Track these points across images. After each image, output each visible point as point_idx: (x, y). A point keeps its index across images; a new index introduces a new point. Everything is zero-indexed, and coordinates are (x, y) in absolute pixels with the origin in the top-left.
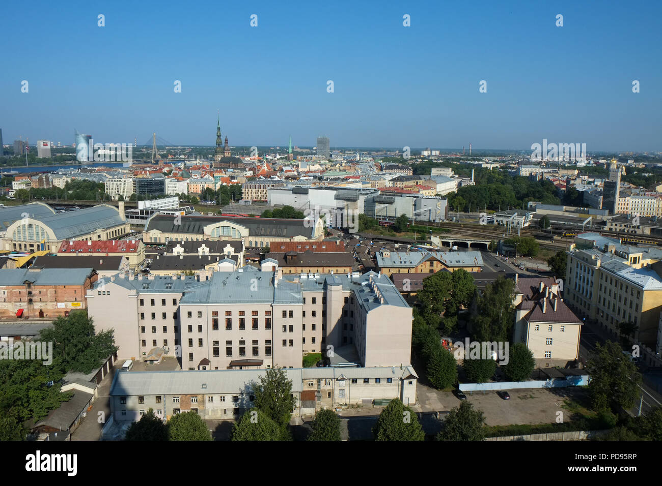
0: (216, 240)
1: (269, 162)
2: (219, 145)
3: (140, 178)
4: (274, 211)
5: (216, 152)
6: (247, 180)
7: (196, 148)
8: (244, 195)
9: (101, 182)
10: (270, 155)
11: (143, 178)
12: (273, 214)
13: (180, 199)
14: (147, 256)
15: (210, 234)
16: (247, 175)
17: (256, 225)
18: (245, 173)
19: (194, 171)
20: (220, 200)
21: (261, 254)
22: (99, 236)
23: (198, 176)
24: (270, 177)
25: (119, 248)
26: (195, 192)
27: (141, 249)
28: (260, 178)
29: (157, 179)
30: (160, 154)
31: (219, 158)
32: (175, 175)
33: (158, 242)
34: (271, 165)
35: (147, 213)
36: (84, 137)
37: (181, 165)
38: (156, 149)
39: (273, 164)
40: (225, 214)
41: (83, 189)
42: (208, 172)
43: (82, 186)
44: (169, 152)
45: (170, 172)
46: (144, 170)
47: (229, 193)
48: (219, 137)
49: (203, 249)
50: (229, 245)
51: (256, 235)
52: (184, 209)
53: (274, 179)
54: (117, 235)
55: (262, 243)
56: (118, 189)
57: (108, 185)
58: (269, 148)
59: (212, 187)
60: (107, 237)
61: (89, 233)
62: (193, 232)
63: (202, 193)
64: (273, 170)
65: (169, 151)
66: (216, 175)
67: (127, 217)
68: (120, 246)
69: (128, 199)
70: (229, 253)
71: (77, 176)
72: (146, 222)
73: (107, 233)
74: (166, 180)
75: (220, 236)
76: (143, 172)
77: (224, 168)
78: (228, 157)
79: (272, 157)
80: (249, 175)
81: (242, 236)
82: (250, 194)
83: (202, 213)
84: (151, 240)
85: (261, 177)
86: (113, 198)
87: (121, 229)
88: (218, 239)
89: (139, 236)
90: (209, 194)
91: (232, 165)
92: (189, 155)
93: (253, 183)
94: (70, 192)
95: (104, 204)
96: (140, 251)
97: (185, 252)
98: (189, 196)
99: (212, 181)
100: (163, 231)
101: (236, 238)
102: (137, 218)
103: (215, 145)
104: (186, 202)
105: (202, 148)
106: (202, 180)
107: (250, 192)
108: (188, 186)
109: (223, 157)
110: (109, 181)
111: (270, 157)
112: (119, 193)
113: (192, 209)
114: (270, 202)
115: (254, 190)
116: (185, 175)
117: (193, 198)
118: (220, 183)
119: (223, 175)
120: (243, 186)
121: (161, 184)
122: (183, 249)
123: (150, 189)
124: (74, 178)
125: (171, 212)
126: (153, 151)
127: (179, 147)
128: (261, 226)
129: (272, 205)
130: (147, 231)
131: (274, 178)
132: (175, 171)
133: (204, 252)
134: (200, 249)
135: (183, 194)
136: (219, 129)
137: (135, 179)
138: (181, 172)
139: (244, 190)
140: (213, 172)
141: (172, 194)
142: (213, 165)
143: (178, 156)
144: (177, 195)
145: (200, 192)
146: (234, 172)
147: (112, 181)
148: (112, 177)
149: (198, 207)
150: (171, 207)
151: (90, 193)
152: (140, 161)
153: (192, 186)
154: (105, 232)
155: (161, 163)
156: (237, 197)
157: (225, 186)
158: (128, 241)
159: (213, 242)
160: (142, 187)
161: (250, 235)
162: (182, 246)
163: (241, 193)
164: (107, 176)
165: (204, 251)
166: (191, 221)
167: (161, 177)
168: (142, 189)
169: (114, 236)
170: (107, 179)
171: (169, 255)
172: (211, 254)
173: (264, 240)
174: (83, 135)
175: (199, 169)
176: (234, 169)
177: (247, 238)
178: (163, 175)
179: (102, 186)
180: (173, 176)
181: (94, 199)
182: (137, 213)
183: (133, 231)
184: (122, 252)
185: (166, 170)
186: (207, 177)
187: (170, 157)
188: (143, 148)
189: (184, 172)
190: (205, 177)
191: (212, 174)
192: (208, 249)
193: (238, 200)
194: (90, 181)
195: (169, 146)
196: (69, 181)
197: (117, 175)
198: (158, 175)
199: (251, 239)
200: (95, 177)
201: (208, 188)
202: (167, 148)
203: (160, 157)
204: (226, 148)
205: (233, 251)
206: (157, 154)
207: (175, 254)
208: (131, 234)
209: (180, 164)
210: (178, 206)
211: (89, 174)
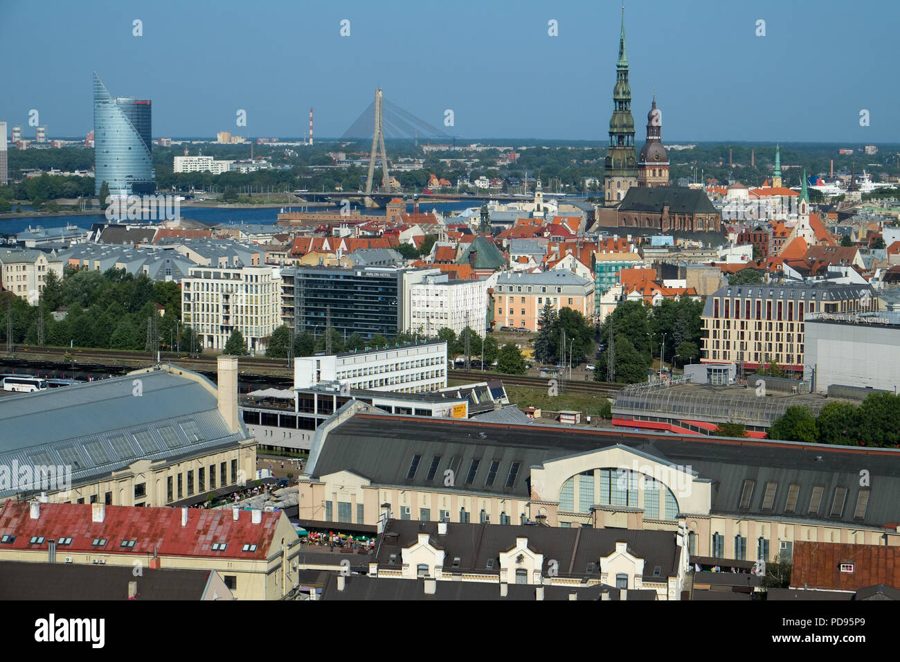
0: (578, 522)
1: (826, 209)
2: (621, 137)
3: (308, 267)
4: (823, 415)
5: (608, 167)
6: (726, 283)
7: (539, 152)
8: (709, 343)
9: (168, 279)
10: (829, 180)
11: (321, 266)
12: (819, 424)
13: (452, 352)
14: (306, 577)
15: (554, 497)
16: (729, 261)
17: (744, 470)
18: (721, 252)
19: (516, 243)
20: (611, 363)
21: (757, 589)
22: (140, 490)
23: (532, 264)
24: (823, 271)
25: (202, 538)
26: (517, 325)
27: (285, 548)
28: (781, 274)
29: (372, 271)
30: (397, 175)
31: (619, 189)
32: (445, 258)
33: (354, 521)
34: (830, 221)
35: (326, 405)
36: (125, 109)
37: (471, 217)
38: (384, 154)
39: (843, 216)
40: (624, 421)
41: (104, 306)
42: (572, 245)
43: (98, 295)
44: (434, 166)
45: (427, 243)
46: (328, 233)
47: (651, 334)
48: (622, 104)
49: (520, 558)
50: (621, 547)
51: (743, 512)
52: (466, 394)
53: (839, 281)
54: (207, 487)
55: (764, 545)
56: (227, 307)
57: (192, 291)
58: (832, 150)
59: (583, 306)
60: (170, 494)
61: (104, 476)
62: (489, 488)
63: (543, 331)
64: (837, 243)
65: (433, 159)
66: (603, 258)
67: (250, 418)
68: (205, 532)
69: (261, 349)
70: (622, 578)
71: (87, 256)
72: (315, 441)
73: (170, 479)
74: (405, 276)
75: (593, 510)
76: (326, 245)
77: (636, 232)
78: (659, 187)
79: (842, 187)
80: (738, 260)
81: (683, 511)
82: (734, 337)
83: (538, 413)
84: (329, 514)
85: (787, 269)
86: (206, 344)
87: (223, 465)
88: (586, 521)
89: (286, 496)
90: (570, 335)
91: (672, 218)
92: (510, 181)
93: (750, 294)
94: (59, 316)
95: (164, 367)
96: (282, 554)
97: (448, 566)
98: (489, 341)
99: (588, 283)
100: (377, 480)
101: (659, 518)
102: (288, 422)
103: (608, 138)
104: (474, 365)
105: (563, 151)
106: (549, 277)
107: (734, 333)
108: (492, 300)
109: (635, 185)
110: (197, 275)
111: (830, 189)
112: (231, 323)
113: (497, 393)
114: (814, 372)
115: (752, 323)
116: (481, 256)
117: (505, 350)
118: (616, 291)
119: (631, 257)
120: (709, 307)
121: (386, 292)
122: (440, 555)
123: (347, 313)
124: (75, 262)
125: (414, 405)
126: (372, 161)
127: (473, 147)
128: (764, 473)
129: (822, 386)
130: (315, 476)
131: (839, 275)
132: (444, 243)
133: (521, 572)
134: (507, 560)
135: (467, 331)
136: (623, 74)
137: (289, 271)
138: (466, 246)
139: (709, 322)
140: (593, 245)
141: (425, 333)
142: (597, 217)
143: (466, 182)
144: (446, 335)
145: (536, 328)
146: (677, 249)
147: (207, 276)
148: (207, 261)
149: (521, 388)
150: (417, 386)
151: (126, 323)
152: (322, 199)
153: (506, 303)
154: (163, 476)
155: (395, 210)
156: (684, 347)
157: (636, 306)
158: (236, 512)
159: (566, 533)
160: (316, 302)
161: (717, 509)
162: (437, 542)
163: (698, 335)
164: (195, 256)
165: (523, 565)
166: (483, 444)
167: (392, 263)
168: (317, 311)
169: (196, 492)
170: (191, 270)
171: (386, 575)
172: (547, 582)
173: (774, 532)
174: (122, 100)
175: (540, 234)
176: (676, 234)
177: (705, 522)
178: (397, 256)
179: (170, 296)
180: (438, 262)
181: (140, 343)
182: (288, 402)
183: (265, 474)
184: (213, 555)
185: (411, 235)
186: (567, 267)
187: (435, 184)
188: (337, 149)
189: (478, 245)
190: (558, 266)
191: (586, 253)
192: (539, 559)
193: (680, 365)
194: (130, 277)
195: (433, 143)
196: (59, 271)
197: (230, 253)
198: (378, 254)
199: (720, 525)
200: (150, 261)
201: (565, 312)
202: (426, 149)
203: (397, 184)
204: (653, 149)
205: (640, 571)
206: (386, 170)
207: (409, 573)
208: (256, 483)
209: (468, 212)
210: (445, 379)
211: (127, 247)
